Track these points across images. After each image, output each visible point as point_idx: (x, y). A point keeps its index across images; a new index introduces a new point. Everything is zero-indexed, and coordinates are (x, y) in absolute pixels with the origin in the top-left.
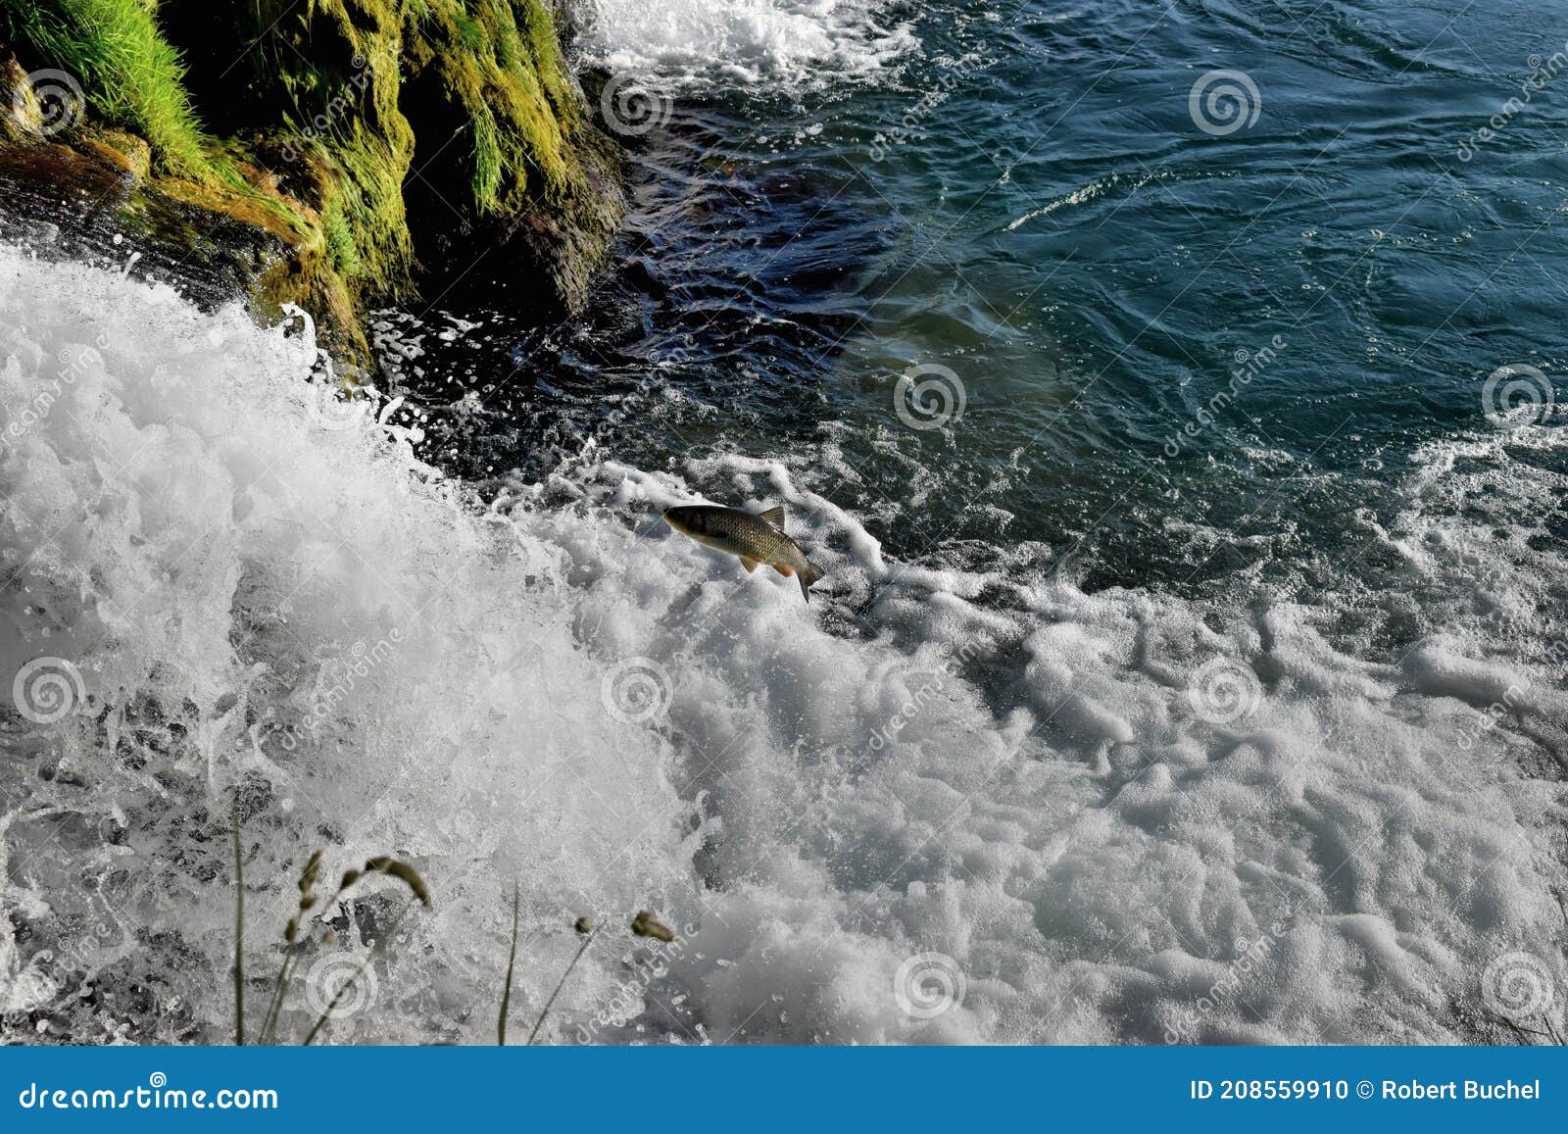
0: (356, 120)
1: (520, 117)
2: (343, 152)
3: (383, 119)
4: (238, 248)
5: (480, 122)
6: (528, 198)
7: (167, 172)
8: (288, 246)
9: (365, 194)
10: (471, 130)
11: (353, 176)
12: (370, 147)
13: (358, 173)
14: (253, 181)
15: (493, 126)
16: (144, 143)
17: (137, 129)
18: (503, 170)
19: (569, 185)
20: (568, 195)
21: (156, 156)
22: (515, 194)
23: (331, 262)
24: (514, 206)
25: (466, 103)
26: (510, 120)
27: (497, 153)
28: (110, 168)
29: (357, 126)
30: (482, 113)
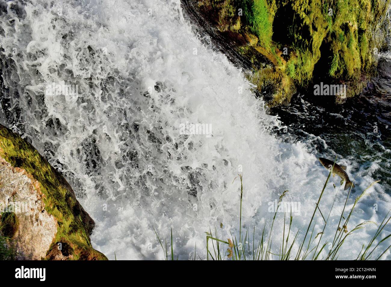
0: (307, 48)
1: (346, 59)
2: (302, 53)
3: (314, 50)
4: (262, 63)
5: (335, 56)
6: (342, 76)
7: (260, 45)
8: (274, 66)
9: (302, 63)
10: (333, 58)
11: (302, 58)
12: (309, 54)
13: (303, 58)
14: (277, 52)
15: (338, 59)
16: (257, 38)
17: (257, 35)
18: (338, 68)
19: (352, 76)
20: (351, 78)
21: (259, 42)
22: (339, 74)
23: (287, 73)
24: (338, 76)
25: (334, 52)
26: (343, 58)
27: (337, 65)
28: (246, 40)
29: (307, 50)
30: (336, 55)
